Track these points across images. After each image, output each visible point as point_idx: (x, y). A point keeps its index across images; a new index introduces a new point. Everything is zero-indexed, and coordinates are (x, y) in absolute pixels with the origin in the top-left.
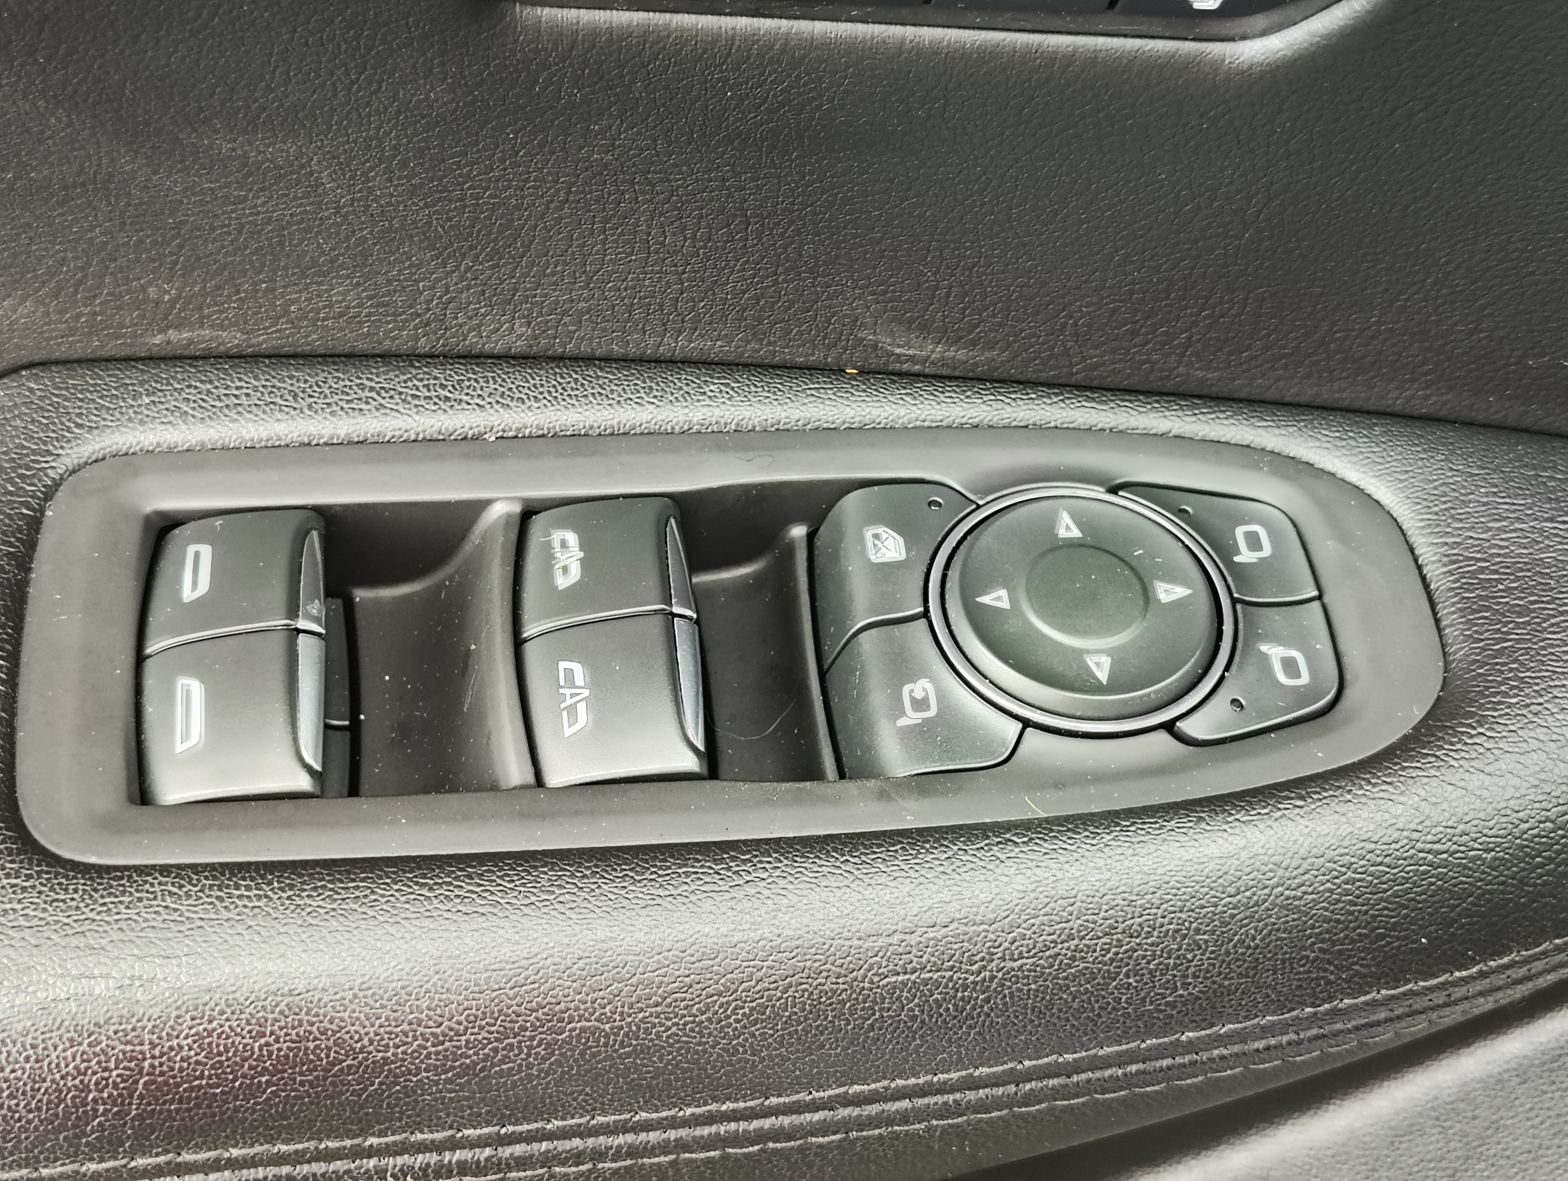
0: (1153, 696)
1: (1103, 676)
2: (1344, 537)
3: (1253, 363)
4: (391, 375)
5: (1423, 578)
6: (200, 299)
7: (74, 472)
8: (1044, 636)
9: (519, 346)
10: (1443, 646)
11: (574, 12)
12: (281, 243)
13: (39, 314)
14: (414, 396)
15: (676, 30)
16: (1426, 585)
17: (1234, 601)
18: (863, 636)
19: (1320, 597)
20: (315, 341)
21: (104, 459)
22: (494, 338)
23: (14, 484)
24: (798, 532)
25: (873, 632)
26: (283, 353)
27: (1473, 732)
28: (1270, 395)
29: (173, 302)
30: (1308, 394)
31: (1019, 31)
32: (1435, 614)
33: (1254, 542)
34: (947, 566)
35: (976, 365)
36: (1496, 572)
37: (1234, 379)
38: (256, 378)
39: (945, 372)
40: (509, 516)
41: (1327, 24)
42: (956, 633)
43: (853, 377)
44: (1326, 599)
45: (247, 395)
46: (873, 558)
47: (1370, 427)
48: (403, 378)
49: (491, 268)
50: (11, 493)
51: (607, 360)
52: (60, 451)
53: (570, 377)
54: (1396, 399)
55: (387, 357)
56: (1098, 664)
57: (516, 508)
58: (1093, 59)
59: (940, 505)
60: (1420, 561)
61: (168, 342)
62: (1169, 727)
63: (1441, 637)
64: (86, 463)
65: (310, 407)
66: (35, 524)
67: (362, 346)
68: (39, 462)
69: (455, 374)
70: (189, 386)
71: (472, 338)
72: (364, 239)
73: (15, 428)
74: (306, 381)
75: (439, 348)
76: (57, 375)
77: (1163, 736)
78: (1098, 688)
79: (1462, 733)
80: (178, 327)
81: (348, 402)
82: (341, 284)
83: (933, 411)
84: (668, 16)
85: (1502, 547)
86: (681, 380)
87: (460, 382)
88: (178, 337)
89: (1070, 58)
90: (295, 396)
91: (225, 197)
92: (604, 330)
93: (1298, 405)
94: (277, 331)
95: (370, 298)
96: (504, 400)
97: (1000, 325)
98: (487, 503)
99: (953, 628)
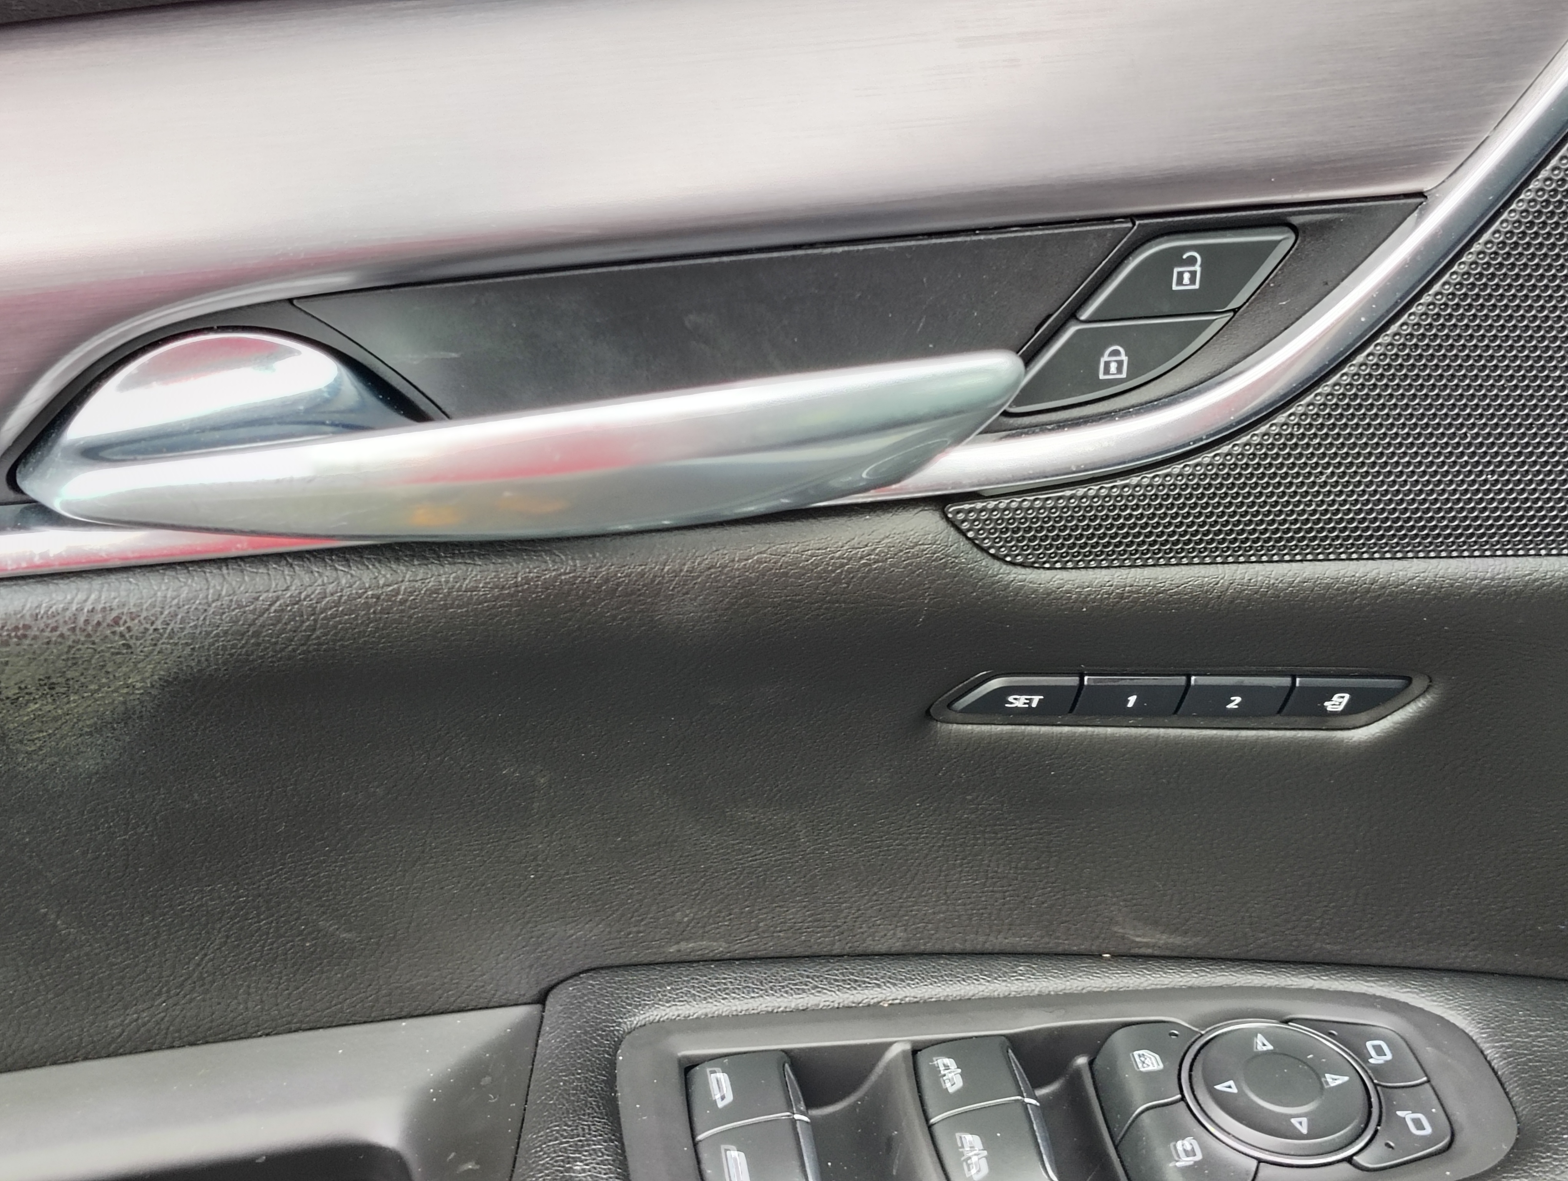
0: (1337, 1140)
1: (1304, 1131)
2: (1438, 1047)
3: (1364, 938)
4: (817, 968)
5: (1493, 1069)
6: (706, 919)
7: (629, 1033)
8: (1262, 1108)
9: (897, 946)
10: (1514, 1108)
11: (969, 727)
12: (764, 880)
13: (606, 933)
14: (836, 980)
15: (1028, 735)
16: (1496, 1073)
17: (1375, 1085)
18: (1144, 1115)
19: (1428, 1081)
20: (770, 947)
21: (645, 1025)
22: (883, 940)
23: (597, 1040)
24: (1082, 1061)
25: (1151, 1111)
26: (748, 957)
27: (1544, 1155)
28: (1375, 961)
29: (690, 922)
30: (1399, 958)
31: (1224, 728)
32: (1504, 1089)
33: (1379, 1051)
34: (1191, 1070)
35: (1187, 947)
36: (1540, 1061)
37: (1350, 950)
38: (734, 972)
39: (1168, 953)
40: (904, 1052)
41: (1404, 717)
42: (1205, 1109)
43: (1107, 959)
44: (1433, 1082)
45: (731, 982)
46: (1142, 1069)
47: (1441, 978)
48: (825, 969)
49: (889, 893)
50: (596, 1046)
51: (951, 954)
52: (620, 1020)
53: (931, 965)
54: (1456, 959)
55: (813, 957)
56: (1301, 1123)
57: (908, 1047)
58: (1268, 744)
59: (1176, 1035)
60: (1488, 1058)
61: (679, 951)
62: (1349, 1160)
63: (1511, 1103)
64: (635, 1028)
65: (772, 989)
66: (612, 1064)
67: (799, 950)
68: (609, 1027)
69: (859, 965)
70: (693, 979)
71: (869, 941)
72: (816, 875)
73: (589, 1007)
74: (765, 973)
75: (847, 949)
76: (606, 976)
77: (1346, 1165)
78: (1301, 1137)
79: (1538, 1156)
80: (688, 940)
81: (795, 984)
82: (794, 907)
83: (1162, 979)
84: (1023, 727)
85: (1540, 1047)
86: (1002, 964)
87: (862, 970)
88: (687, 947)
89: (1254, 743)
90: (761, 983)
91: (739, 850)
92: (953, 932)
93: (1392, 967)
94: (749, 941)
95: (810, 916)
96: (893, 981)
97: (1203, 919)
98: (890, 1044)
99: (1203, 1106)
